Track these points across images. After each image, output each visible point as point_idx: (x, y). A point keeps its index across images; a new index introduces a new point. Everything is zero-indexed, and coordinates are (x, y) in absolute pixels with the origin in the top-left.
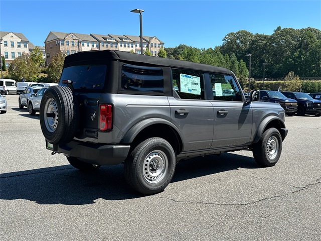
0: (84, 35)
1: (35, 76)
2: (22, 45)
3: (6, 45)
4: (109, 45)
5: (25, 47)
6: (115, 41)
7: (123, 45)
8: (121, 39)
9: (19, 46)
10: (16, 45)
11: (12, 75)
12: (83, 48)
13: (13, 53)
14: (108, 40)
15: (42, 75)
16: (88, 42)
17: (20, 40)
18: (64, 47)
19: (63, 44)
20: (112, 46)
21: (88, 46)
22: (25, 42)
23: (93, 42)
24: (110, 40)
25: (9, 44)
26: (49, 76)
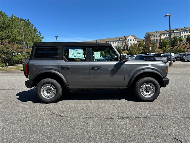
0: (162, 31)
1: (139, 52)
2: (135, 40)
3: (129, 41)
4: (176, 34)
5: (136, 40)
6: (179, 31)
7: (183, 32)
8: (183, 30)
9: (133, 40)
10: (132, 40)
11: (130, 52)
12: (161, 37)
13: (131, 44)
14: (175, 31)
15: (142, 51)
16: (164, 34)
17: (134, 38)
18: (152, 38)
19: (152, 37)
20: (177, 34)
21: (164, 36)
22: (136, 38)
23: (166, 34)
24: (176, 31)
25: (130, 40)
26: (145, 52)
